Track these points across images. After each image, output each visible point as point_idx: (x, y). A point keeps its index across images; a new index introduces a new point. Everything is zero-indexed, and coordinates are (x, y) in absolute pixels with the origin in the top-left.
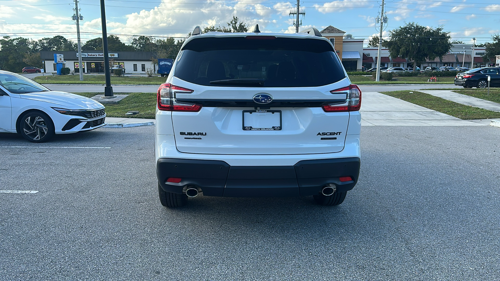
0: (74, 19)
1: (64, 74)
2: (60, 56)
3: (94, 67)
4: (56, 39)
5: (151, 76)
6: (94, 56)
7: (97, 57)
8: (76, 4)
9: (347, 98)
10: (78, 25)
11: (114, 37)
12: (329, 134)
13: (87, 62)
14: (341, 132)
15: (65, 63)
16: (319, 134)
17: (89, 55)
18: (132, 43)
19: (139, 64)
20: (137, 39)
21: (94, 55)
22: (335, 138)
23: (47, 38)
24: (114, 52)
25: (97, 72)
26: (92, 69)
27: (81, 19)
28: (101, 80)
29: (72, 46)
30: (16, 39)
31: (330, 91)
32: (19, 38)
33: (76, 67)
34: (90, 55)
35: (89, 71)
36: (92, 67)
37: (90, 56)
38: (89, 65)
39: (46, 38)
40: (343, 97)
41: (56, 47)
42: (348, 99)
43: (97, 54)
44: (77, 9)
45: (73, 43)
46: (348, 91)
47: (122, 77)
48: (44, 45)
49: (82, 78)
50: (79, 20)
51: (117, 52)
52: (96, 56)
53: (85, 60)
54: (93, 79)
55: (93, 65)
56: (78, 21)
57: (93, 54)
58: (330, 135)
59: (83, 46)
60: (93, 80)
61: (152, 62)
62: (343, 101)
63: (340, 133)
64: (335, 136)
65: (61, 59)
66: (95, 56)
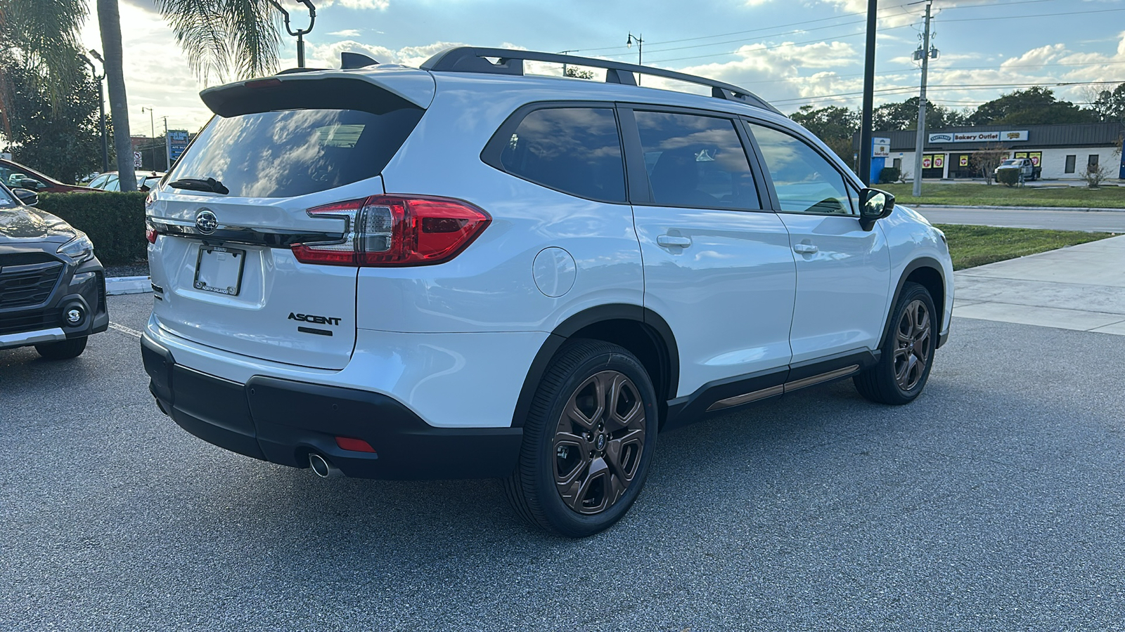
0: (916, 59)
1: (886, 181)
2: (882, 143)
3: (966, 165)
4: (910, 106)
5: (1096, 186)
6: (969, 140)
7: (976, 140)
8: (927, 24)
9: (348, 231)
10: (924, 69)
11: (1041, 92)
12: (312, 319)
13: (950, 154)
14: (340, 319)
15: (901, 156)
16: (292, 316)
17: (957, 138)
18: (1097, 103)
19: (1082, 156)
20: (1112, 92)
21: (968, 138)
22: (330, 333)
23: (890, 103)
24: (1017, 129)
25: (969, 177)
26: (961, 169)
27: (934, 56)
28: (960, 196)
29: (943, 119)
30: (822, 111)
31: (308, 210)
32: (829, 108)
33: (925, 165)
34: (961, 138)
35: (953, 174)
36: (961, 165)
37: (958, 140)
38: (954, 159)
39: (888, 105)
40: (337, 226)
41: (907, 122)
42: (352, 235)
43: (977, 134)
44: (926, 34)
45: (946, 110)
46: (352, 213)
47: (1017, 187)
48: (883, 119)
49: (917, 192)
50: (929, 59)
51: (1027, 128)
52: (973, 138)
53: (947, 148)
54: (944, 193)
55: (964, 161)
56: (925, 62)
57: (966, 135)
58: (315, 321)
59: (968, 117)
60: (943, 196)
61: (1116, 149)
62: (340, 239)
63: (337, 320)
64: (326, 327)
65: (882, 149)
66: (972, 140)
